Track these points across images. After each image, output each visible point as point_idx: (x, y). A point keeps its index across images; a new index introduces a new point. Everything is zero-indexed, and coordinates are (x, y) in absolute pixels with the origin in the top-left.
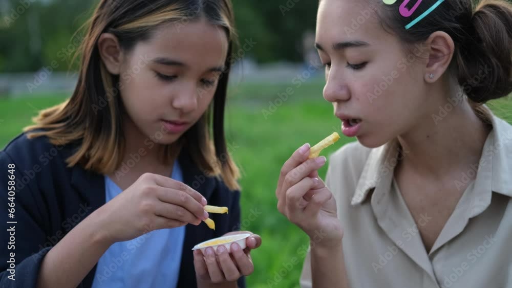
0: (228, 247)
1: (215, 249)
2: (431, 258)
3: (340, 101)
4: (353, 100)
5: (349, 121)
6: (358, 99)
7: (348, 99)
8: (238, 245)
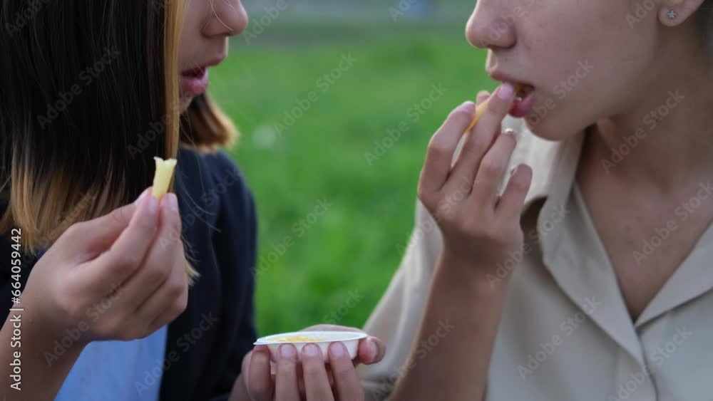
0: (324, 350)
1: (300, 349)
2: (640, 331)
3: (496, 48)
4: (520, 49)
5: (523, 89)
6: (528, 48)
7: (512, 46)
8: (345, 349)
